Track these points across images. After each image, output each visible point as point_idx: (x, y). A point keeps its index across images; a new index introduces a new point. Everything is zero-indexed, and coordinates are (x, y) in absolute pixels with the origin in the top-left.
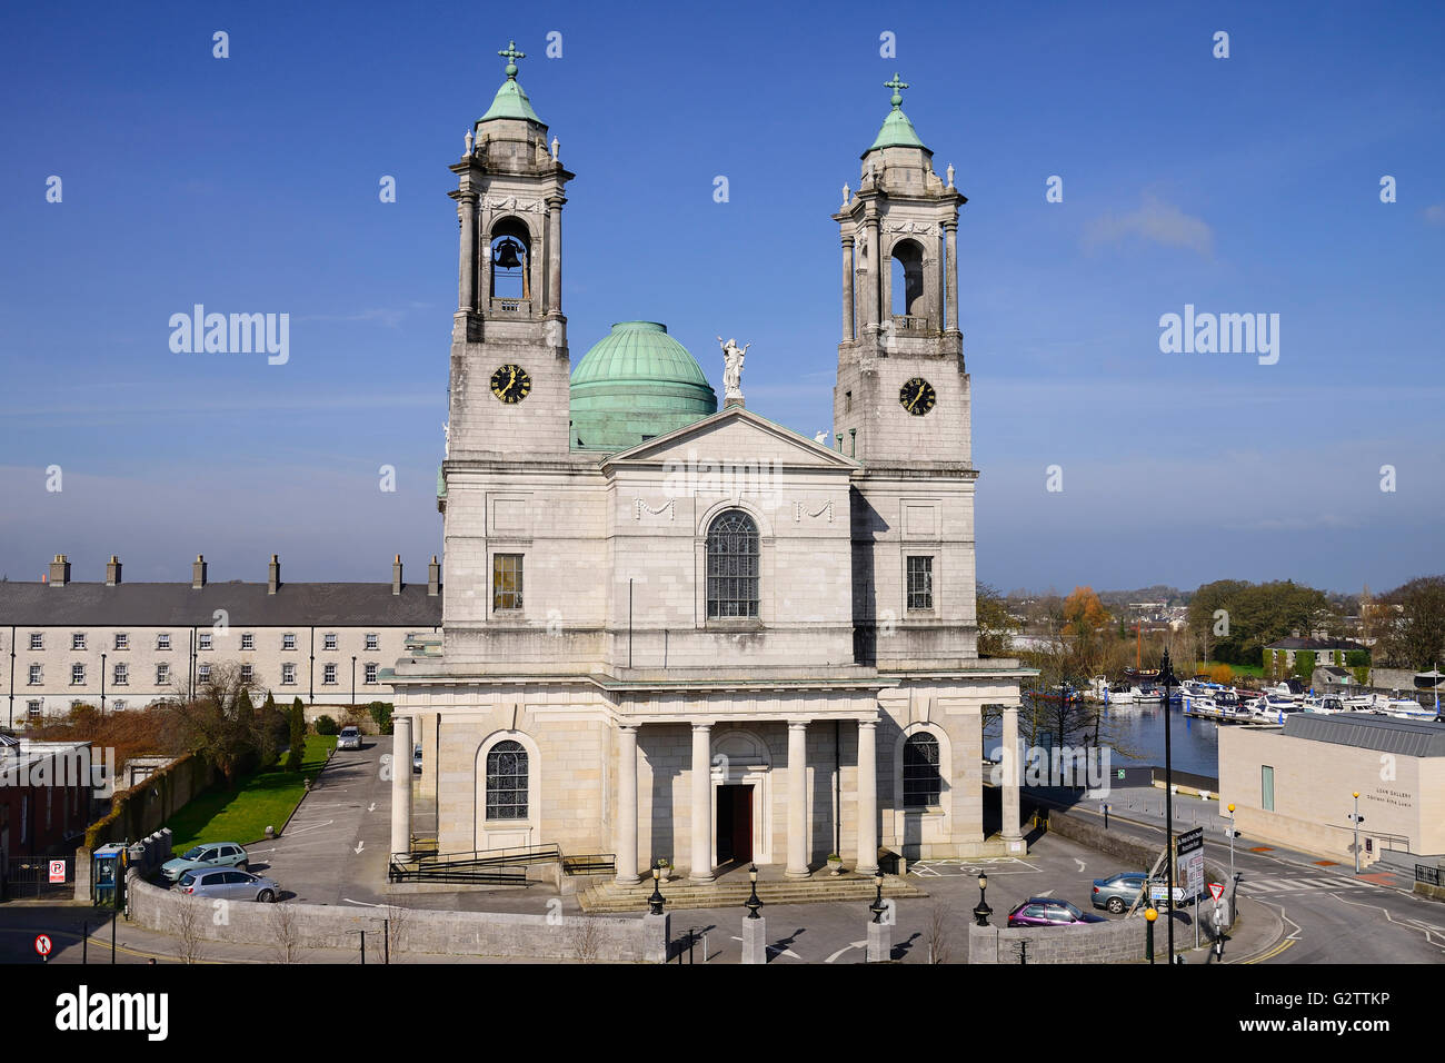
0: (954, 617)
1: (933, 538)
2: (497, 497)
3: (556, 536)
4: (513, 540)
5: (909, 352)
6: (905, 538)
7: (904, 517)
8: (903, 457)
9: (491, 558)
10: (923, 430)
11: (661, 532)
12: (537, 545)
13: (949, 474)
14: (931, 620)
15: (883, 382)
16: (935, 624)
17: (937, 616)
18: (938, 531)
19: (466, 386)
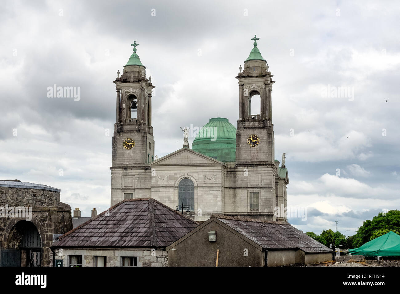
0: (265, 211)
1: (259, 186)
2: (125, 177)
3: (141, 188)
4: (129, 189)
5: (254, 126)
6: (249, 186)
7: (249, 180)
8: (249, 161)
9: (123, 194)
10: (255, 152)
11: (164, 185)
12: (136, 191)
13: (263, 165)
14: (257, 213)
15: (242, 137)
16: (259, 214)
17: (260, 211)
18: (260, 184)
19: (116, 145)
